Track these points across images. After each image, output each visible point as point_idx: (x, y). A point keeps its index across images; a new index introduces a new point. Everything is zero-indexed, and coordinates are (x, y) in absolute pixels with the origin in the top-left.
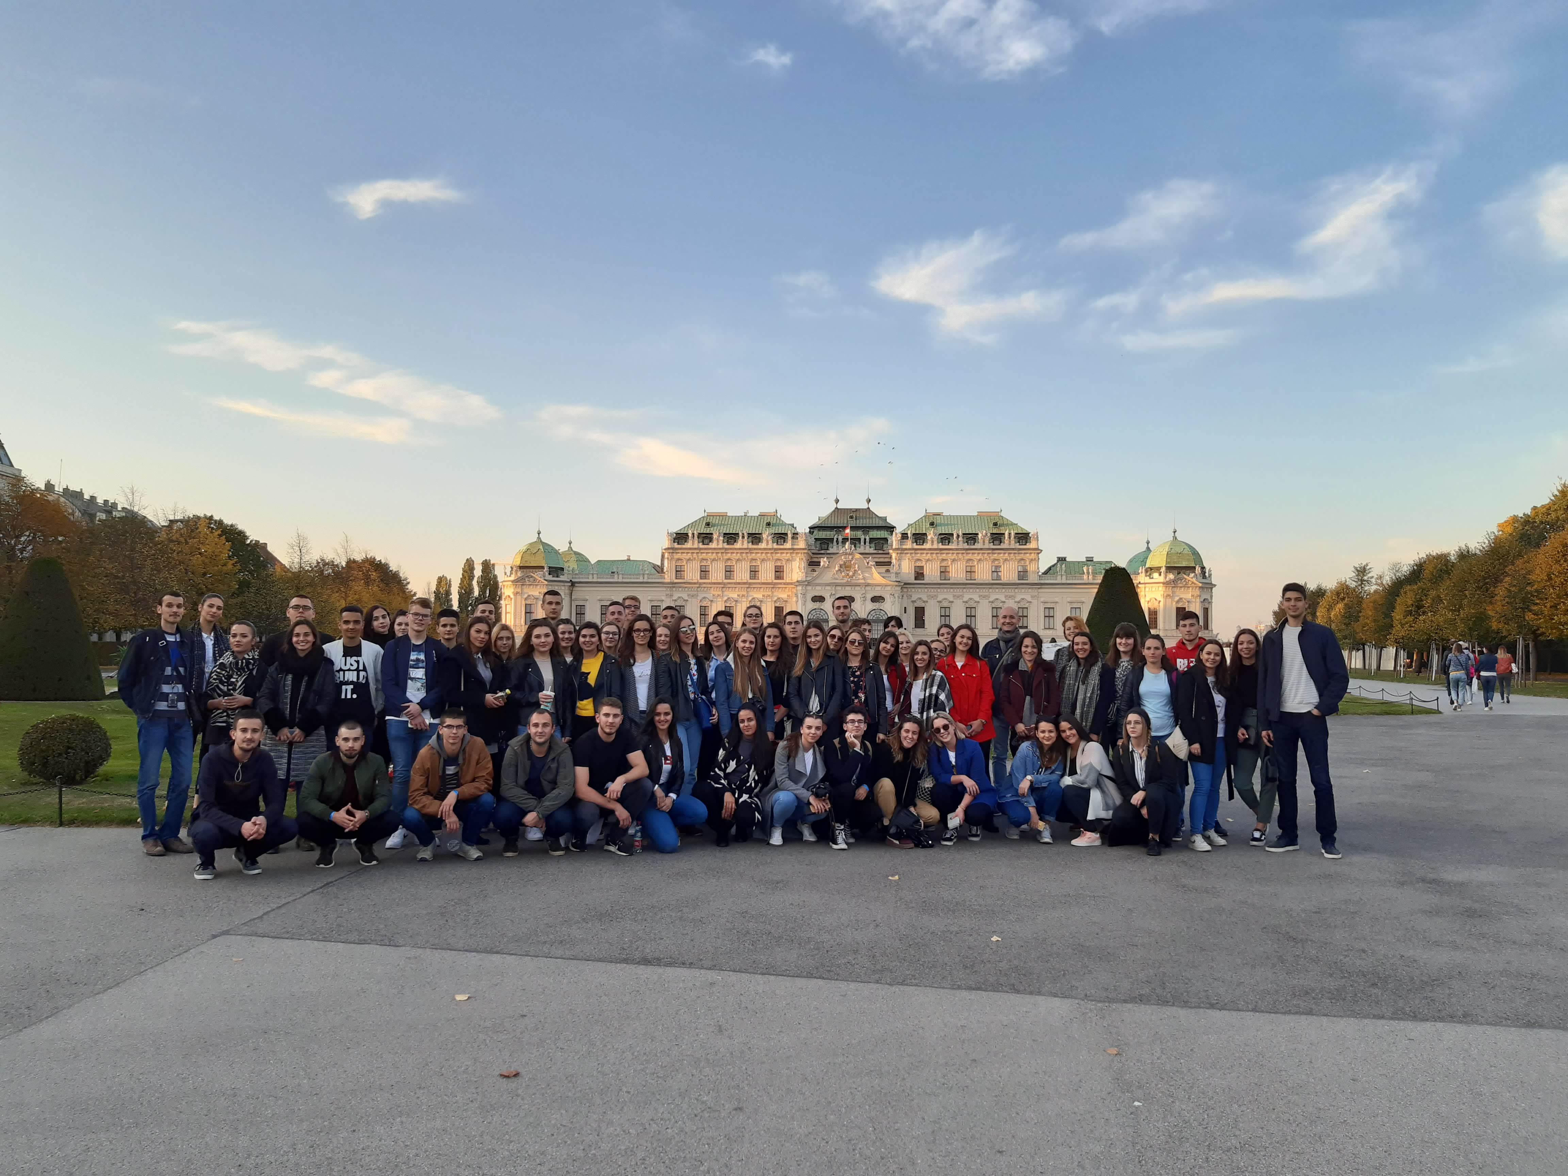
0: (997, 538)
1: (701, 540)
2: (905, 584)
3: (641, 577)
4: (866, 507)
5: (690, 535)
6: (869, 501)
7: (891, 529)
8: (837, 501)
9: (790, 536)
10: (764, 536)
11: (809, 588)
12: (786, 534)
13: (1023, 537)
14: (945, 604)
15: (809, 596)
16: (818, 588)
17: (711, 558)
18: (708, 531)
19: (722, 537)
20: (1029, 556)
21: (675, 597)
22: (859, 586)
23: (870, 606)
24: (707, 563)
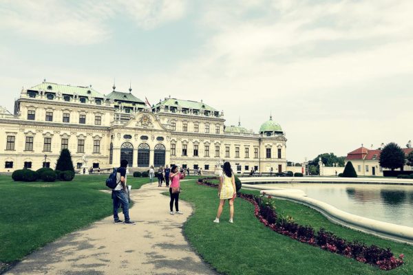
0: (206, 113)
1: (47, 96)
4: (129, 92)
5: (39, 93)
6: (130, 90)
8: (114, 88)
10: (89, 98)
11: (123, 130)
13: (216, 113)
14: (185, 143)
15: (122, 135)
16: (128, 130)
17: (54, 108)
18: (50, 91)
19: (61, 96)
20: (220, 123)
21: (26, 131)
22: (151, 130)
23: (156, 142)
24: (51, 111)
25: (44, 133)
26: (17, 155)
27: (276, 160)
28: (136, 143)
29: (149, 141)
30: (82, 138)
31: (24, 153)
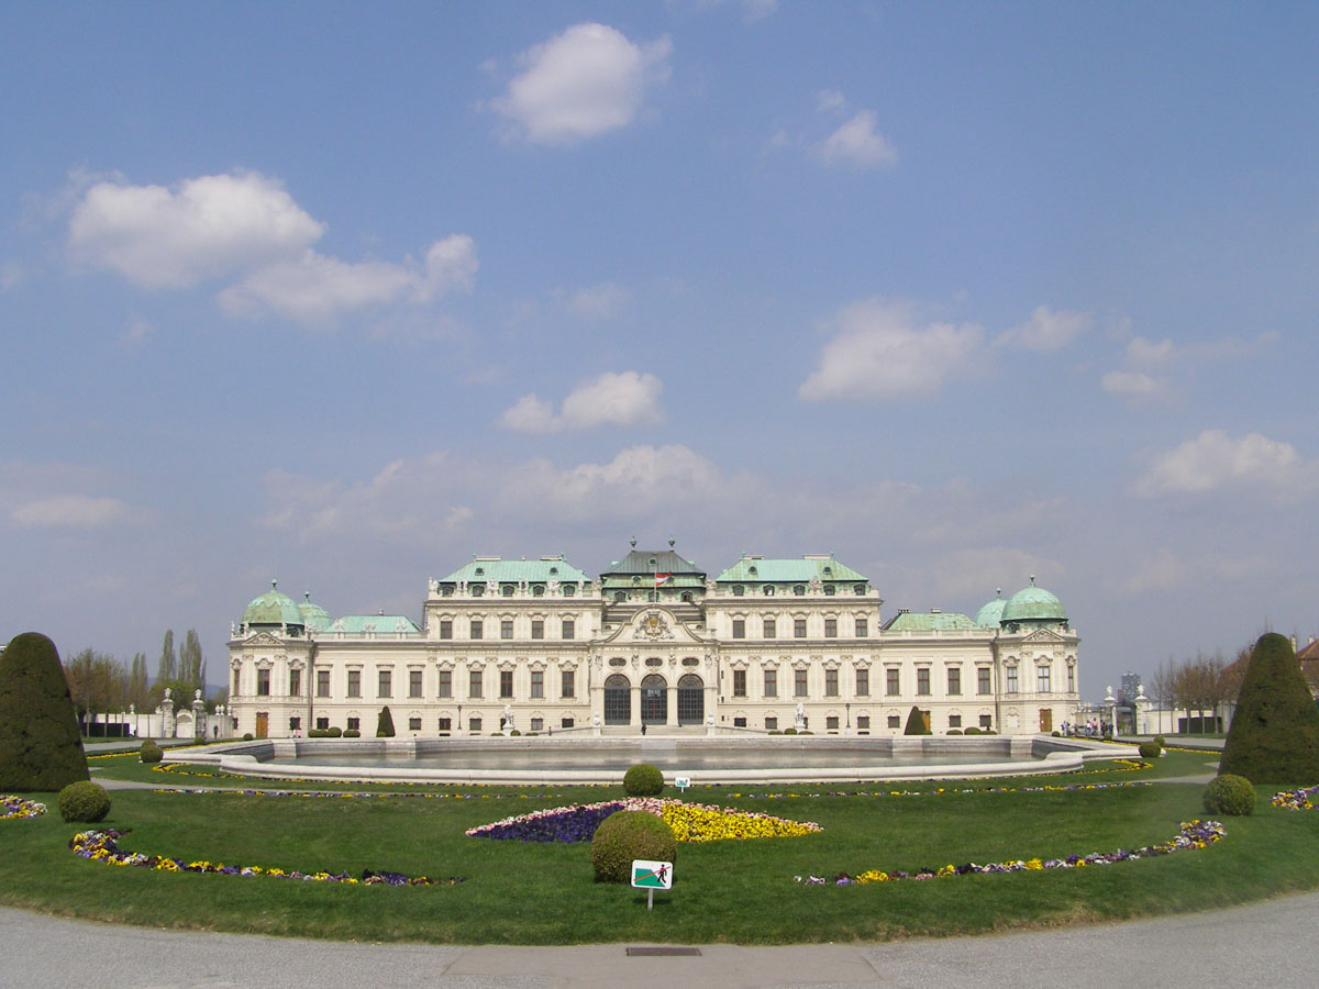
0: (829, 587)
1: (471, 590)
2: (723, 643)
3: (398, 635)
5: (459, 585)
6: (672, 543)
7: (701, 576)
8: (634, 544)
9: (581, 583)
10: (550, 585)
11: (606, 649)
12: (577, 582)
13: (860, 585)
14: (770, 667)
15: (606, 659)
16: (616, 649)
17: (484, 613)
18: (479, 579)
19: (496, 587)
20: (868, 610)
21: (439, 661)
22: (668, 646)
23: (681, 670)
24: (480, 619)
25: (470, 662)
26: (426, 706)
27: (1034, 697)
28: (635, 674)
29: (664, 670)
30: (538, 668)
31: (437, 702)
